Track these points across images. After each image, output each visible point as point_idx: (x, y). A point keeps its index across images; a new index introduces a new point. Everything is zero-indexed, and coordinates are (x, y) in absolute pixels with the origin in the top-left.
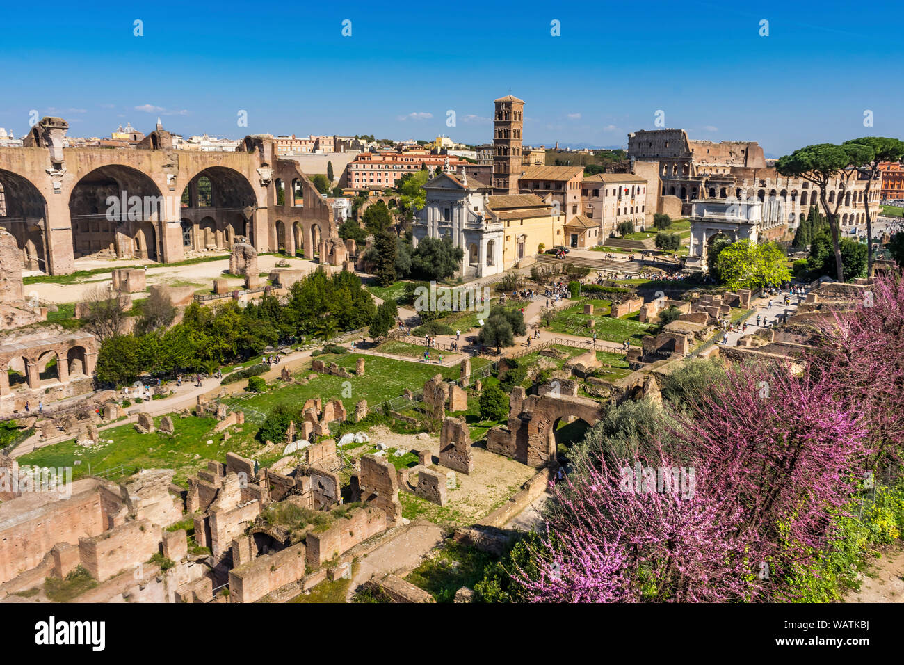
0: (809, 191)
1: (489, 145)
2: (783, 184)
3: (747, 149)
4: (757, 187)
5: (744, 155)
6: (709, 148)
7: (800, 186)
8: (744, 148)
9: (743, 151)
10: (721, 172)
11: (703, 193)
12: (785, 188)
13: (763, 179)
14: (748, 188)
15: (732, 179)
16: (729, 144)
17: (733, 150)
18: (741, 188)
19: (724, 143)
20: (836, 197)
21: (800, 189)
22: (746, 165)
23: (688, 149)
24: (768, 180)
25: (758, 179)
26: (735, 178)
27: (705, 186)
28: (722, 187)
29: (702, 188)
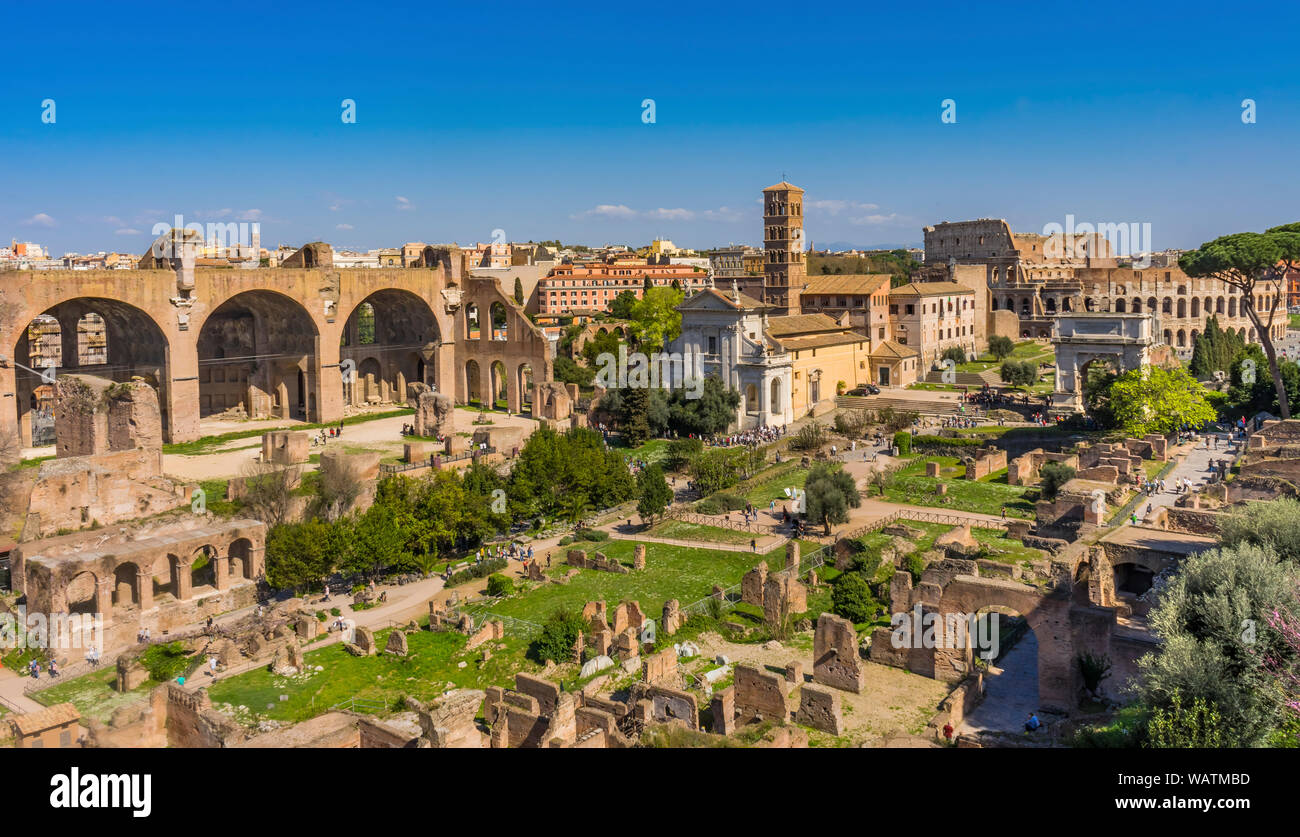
0: (1188, 298)
1: (728, 249)
2: (1150, 289)
4: (1113, 297)
6: (1034, 243)
7: (1175, 292)
10: (1054, 276)
11: (1038, 305)
12: (1153, 295)
13: (1121, 283)
14: (1101, 296)
15: (1078, 285)
18: (1091, 296)
20: (1227, 304)
21: (1175, 297)
22: (1088, 264)
23: (1012, 246)
24: (1128, 285)
25: (1113, 284)
26: (1081, 283)
27: (1041, 296)
28: (1064, 297)
29: (1037, 300)
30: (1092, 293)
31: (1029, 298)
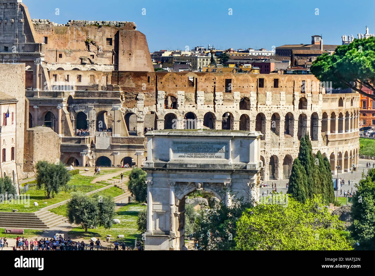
0: (252, 114)
2: (207, 102)
3: (117, 35)
4: (162, 111)
5: (112, 47)
6: (46, 34)
7: (237, 105)
8: (110, 33)
9: (109, 40)
10: (86, 81)
11: (65, 121)
12: (211, 110)
13: (172, 92)
14: (146, 110)
15: (117, 95)
16: (84, 26)
17: (91, 37)
18: (133, 110)
19: (75, 24)
20: (296, 124)
21: (237, 113)
22: (117, 66)
23: (31, 38)
24: (180, 95)
25: (162, 94)
26: (121, 91)
27: (68, 109)
28: (98, 110)
29: (64, 114)
30: (135, 106)
31: (54, 112)
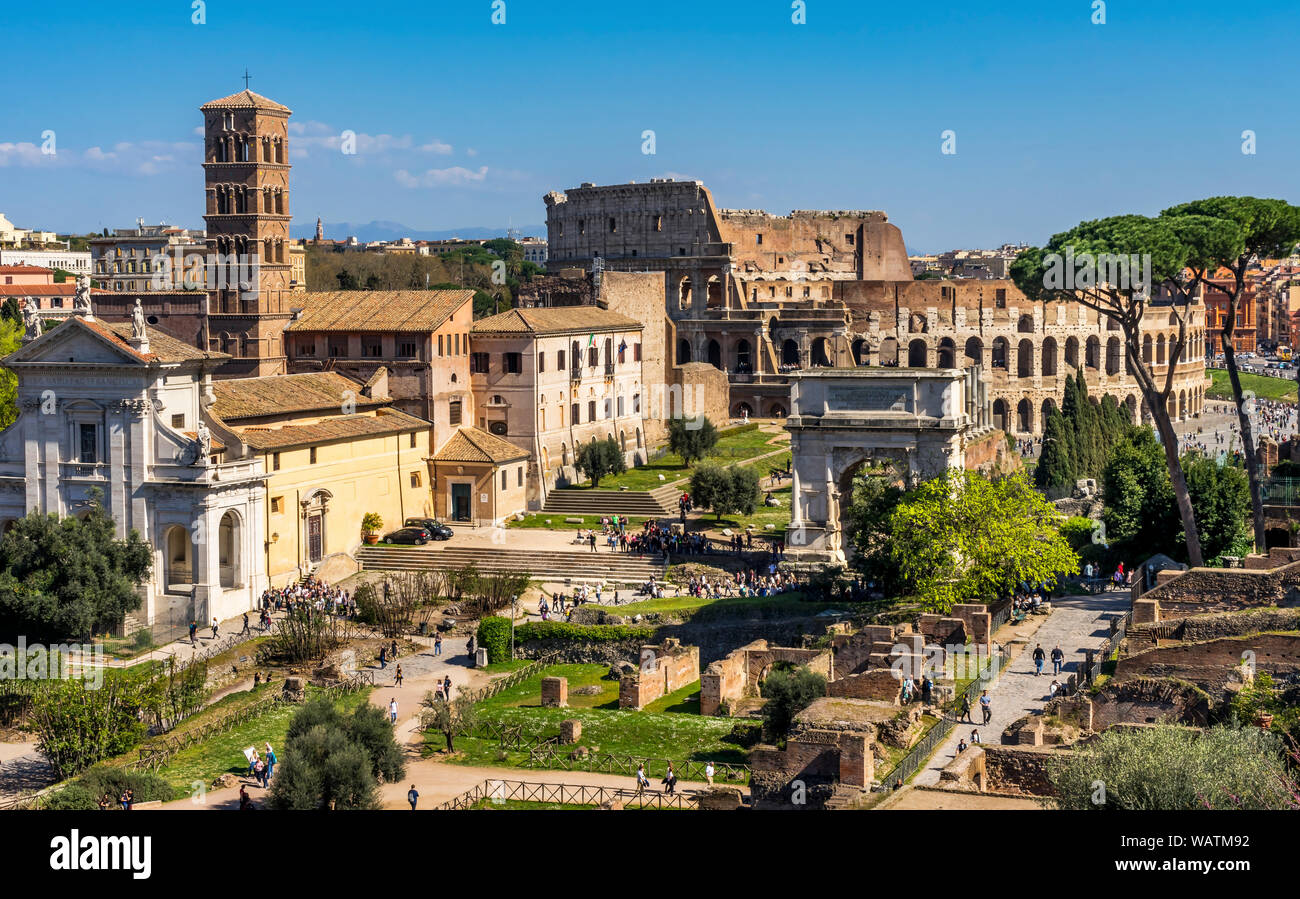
0: (1037, 338)
1: (132, 233)
2: (970, 322)
3: (860, 230)
4: (905, 336)
5: (854, 248)
6: (760, 230)
7: (1013, 327)
8: (850, 228)
9: (850, 237)
10: (798, 296)
11: (765, 353)
12: (976, 333)
13: (919, 309)
14: (882, 335)
15: (840, 314)
16: (814, 219)
17: (824, 234)
18: (864, 336)
19: (801, 215)
20: (1103, 352)
21: (1014, 337)
22: (860, 273)
23: (716, 236)
24: (931, 313)
25: (904, 312)
26: (846, 309)
27: (771, 335)
28: (813, 336)
29: (764, 342)
30: (867, 330)
31: (750, 340)
